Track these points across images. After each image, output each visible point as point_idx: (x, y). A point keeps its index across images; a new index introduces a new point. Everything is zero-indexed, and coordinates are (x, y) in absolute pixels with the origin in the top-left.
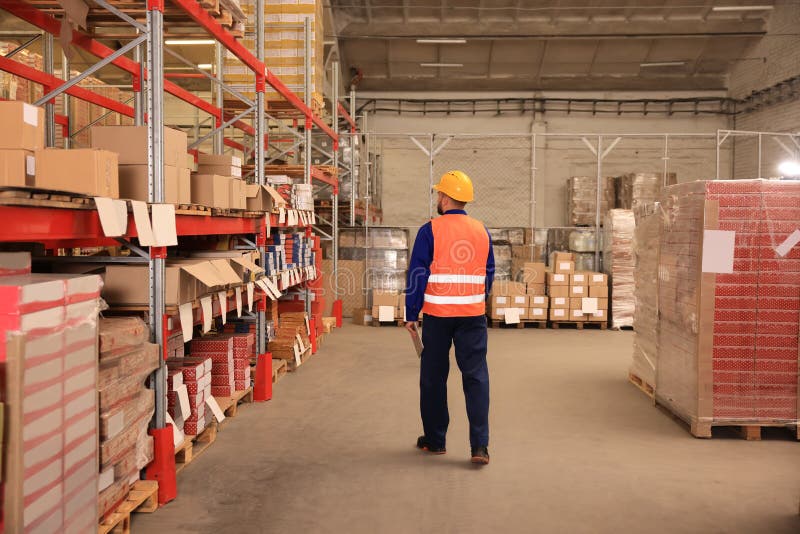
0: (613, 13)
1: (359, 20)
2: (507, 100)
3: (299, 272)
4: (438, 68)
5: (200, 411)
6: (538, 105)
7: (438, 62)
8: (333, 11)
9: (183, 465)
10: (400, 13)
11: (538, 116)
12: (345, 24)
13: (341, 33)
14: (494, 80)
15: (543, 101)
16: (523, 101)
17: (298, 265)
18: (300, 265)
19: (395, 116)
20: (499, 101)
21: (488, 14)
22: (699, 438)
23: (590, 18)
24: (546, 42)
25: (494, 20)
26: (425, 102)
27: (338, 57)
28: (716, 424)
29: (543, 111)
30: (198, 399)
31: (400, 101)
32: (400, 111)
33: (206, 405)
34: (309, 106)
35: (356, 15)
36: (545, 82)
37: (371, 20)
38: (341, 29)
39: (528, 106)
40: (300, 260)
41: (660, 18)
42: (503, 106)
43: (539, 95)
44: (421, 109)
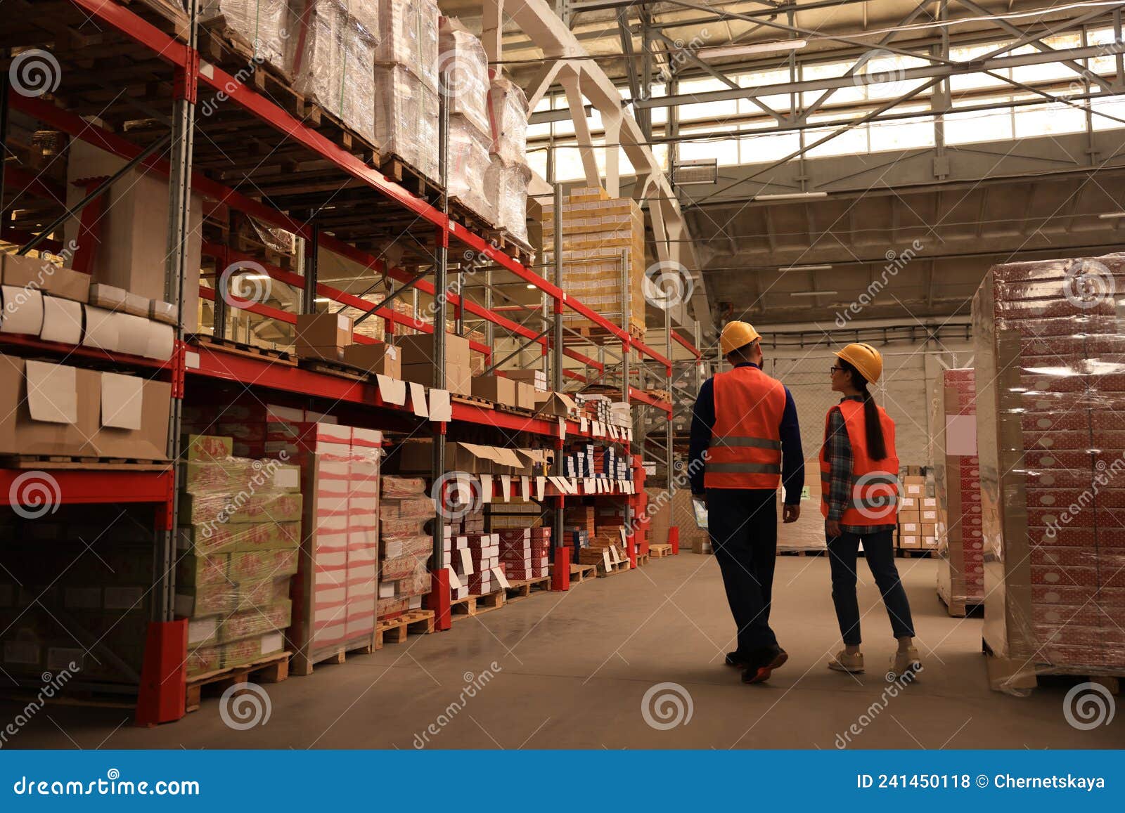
0: (1004, 227)
1: (723, 253)
2: (894, 328)
3: (609, 484)
4: (815, 296)
5: (485, 576)
6: (930, 333)
7: (814, 290)
8: (695, 246)
9: (466, 616)
10: (766, 243)
11: (932, 344)
12: (709, 258)
13: (707, 267)
14: (881, 307)
15: (935, 327)
16: (913, 328)
17: (607, 476)
18: (611, 476)
19: (769, 350)
20: (885, 329)
21: (861, 236)
22: (954, 617)
23: (979, 235)
24: (932, 261)
25: (870, 243)
26: (802, 334)
27: (704, 291)
28: (969, 603)
29: (937, 338)
30: (484, 565)
31: (775, 334)
32: (774, 345)
33: (492, 573)
34: (627, 330)
35: (720, 248)
36: (938, 307)
37: (737, 253)
38: (705, 263)
39: (918, 333)
40: (611, 471)
41: (1062, 230)
42: (889, 335)
43: (930, 321)
44: (799, 342)
